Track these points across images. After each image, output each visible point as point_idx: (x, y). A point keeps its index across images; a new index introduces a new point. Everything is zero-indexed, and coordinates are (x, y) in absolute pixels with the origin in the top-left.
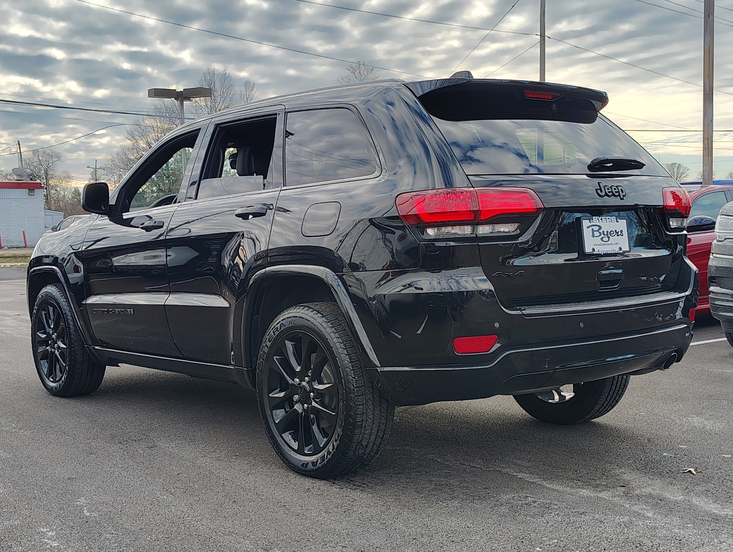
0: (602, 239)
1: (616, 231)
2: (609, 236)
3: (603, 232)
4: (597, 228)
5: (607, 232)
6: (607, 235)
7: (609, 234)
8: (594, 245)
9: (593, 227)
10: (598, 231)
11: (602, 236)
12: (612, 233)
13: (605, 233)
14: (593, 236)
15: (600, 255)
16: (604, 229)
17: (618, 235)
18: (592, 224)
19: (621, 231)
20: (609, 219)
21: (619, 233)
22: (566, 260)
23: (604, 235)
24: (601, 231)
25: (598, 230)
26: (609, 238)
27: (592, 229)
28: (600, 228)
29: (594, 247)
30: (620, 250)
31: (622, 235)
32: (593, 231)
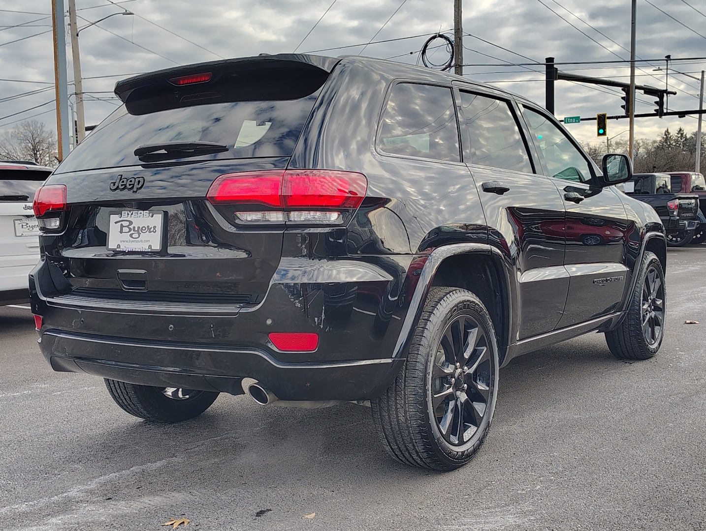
0: (131, 236)
1: (148, 226)
2: (140, 232)
3: (134, 227)
4: (128, 223)
5: (139, 228)
6: (138, 231)
7: (139, 231)
8: (121, 241)
9: (122, 223)
10: (127, 226)
11: (132, 232)
12: (144, 229)
13: (136, 229)
14: (121, 232)
15: (124, 253)
16: (136, 224)
17: (150, 232)
18: (121, 219)
19: (155, 227)
20: (141, 213)
21: (152, 230)
23: (134, 230)
24: (131, 227)
25: (129, 225)
26: (139, 234)
27: (122, 224)
28: (131, 223)
31: (155, 232)
32: (122, 226)
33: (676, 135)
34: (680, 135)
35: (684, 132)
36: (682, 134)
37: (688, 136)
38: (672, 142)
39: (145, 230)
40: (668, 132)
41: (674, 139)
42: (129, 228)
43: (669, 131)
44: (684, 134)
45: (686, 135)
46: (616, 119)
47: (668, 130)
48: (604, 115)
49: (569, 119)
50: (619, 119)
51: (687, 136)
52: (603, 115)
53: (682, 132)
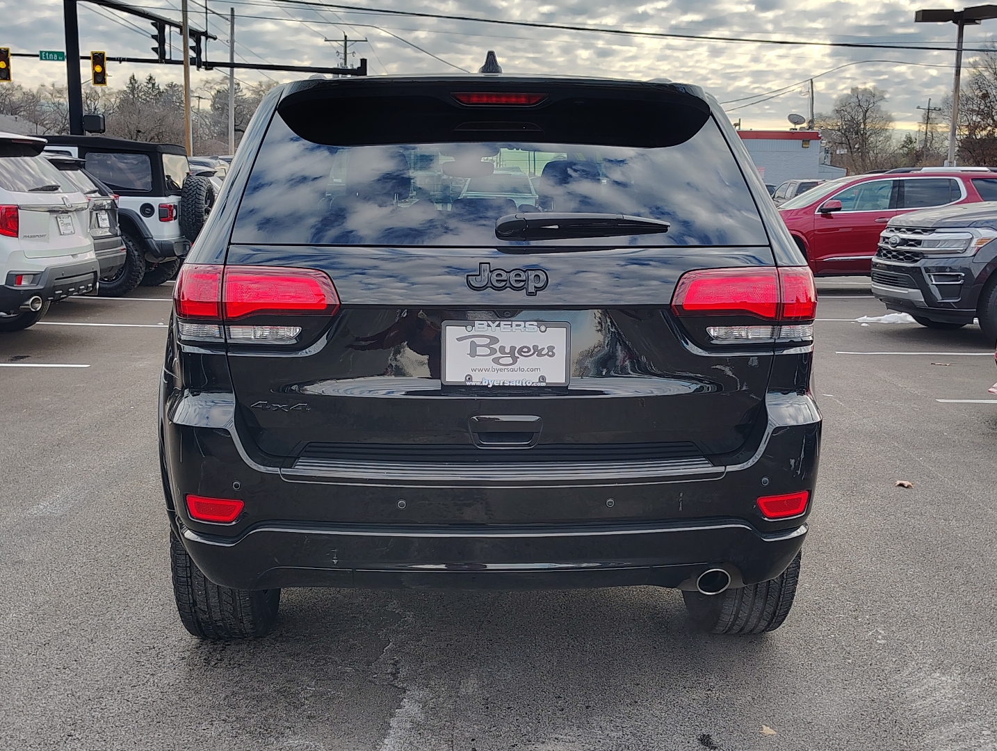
0: (496, 360)
1: (535, 347)
2: (517, 355)
3: (502, 348)
4: (486, 341)
5: (513, 348)
6: (512, 353)
7: (515, 353)
8: (473, 370)
9: (474, 339)
10: (487, 346)
11: (498, 354)
12: (525, 350)
13: (507, 351)
14: (473, 354)
17: (540, 355)
18: (473, 333)
19: (551, 348)
20: (518, 325)
21: (544, 352)
22: (408, 393)
23: (503, 352)
24: (496, 346)
25: (489, 344)
26: (515, 358)
27: (473, 342)
28: (494, 340)
29: (471, 373)
30: (540, 381)
31: (551, 356)
32: (474, 346)
33: (145, 84)
34: (150, 86)
35: (156, 81)
36: (153, 84)
37: (162, 88)
38: (140, 95)
39: (527, 352)
40: (135, 80)
41: (142, 90)
42: (489, 348)
43: (136, 78)
44: (156, 85)
45: (158, 86)
46: (118, 62)
47: (133, 76)
48: (102, 55)
49: (47, 54)
50: (123, 63)
51: (160, 87)
52: (100, 54)
53: (153, 82)
